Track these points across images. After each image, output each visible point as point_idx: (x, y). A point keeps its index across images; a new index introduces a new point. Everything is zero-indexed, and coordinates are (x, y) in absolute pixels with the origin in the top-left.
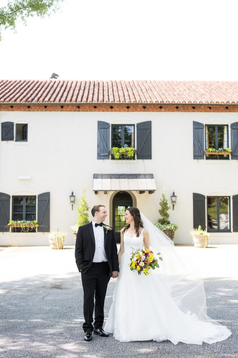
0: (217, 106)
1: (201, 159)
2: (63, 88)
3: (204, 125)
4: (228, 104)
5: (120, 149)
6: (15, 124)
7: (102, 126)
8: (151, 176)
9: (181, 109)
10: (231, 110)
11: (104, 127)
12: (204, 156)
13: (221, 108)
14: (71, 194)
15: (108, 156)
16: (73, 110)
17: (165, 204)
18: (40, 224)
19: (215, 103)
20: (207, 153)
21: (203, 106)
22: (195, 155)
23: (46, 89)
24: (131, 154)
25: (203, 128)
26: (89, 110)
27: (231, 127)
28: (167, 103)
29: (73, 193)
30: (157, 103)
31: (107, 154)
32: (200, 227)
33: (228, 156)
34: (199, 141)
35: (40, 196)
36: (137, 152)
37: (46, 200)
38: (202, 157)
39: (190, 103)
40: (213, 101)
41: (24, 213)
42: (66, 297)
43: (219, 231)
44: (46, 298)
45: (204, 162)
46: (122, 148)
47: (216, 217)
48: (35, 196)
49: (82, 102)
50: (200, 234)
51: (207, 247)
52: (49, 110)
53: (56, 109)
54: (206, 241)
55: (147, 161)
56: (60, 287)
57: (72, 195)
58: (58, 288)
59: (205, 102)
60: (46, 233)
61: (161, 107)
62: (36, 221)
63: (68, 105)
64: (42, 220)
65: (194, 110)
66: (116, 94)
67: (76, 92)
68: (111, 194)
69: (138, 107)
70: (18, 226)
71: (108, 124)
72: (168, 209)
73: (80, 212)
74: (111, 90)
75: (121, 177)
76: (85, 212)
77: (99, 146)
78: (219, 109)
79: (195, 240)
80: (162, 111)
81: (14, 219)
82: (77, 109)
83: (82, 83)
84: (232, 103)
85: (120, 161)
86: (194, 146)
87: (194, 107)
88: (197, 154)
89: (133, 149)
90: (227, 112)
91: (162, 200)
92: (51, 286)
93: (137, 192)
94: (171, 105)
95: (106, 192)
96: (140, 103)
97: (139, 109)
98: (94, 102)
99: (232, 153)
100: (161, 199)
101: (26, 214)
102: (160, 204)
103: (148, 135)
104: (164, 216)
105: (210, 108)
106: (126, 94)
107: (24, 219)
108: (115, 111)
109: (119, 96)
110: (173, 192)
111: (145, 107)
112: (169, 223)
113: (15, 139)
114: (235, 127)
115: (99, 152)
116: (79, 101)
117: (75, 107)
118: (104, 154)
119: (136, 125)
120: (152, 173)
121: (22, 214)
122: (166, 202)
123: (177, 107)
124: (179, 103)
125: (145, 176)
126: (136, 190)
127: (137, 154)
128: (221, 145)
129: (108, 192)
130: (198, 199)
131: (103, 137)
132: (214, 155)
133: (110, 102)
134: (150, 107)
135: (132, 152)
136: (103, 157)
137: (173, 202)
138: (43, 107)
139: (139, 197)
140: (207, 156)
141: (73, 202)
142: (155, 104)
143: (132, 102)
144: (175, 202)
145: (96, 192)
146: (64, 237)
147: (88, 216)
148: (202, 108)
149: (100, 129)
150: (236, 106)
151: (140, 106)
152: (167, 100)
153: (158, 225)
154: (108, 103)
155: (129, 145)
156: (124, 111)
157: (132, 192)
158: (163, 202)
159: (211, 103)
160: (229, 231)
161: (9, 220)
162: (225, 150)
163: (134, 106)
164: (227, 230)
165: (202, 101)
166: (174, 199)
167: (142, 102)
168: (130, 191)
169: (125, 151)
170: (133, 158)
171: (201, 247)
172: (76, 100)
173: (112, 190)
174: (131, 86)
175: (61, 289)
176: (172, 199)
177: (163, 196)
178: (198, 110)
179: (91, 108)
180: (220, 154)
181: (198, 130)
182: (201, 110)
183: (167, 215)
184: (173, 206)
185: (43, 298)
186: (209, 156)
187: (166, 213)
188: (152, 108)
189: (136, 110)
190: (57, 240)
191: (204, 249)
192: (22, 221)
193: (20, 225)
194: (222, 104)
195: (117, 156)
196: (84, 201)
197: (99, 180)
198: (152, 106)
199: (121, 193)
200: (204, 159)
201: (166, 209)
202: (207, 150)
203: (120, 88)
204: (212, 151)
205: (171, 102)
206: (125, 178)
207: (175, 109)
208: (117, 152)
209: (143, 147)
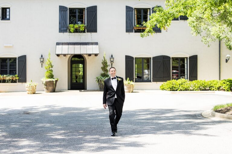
3: (134, 9)
5: (75, 26)
6: (1, 8)
8: (96, 44)
11: (63, 10)
12: (133, 30)
14: (41, 57)
15: (67, 30)
18: (20, 77)
22: (127, 29)
24: (82, 29)
25: (133, 11)
27: (152, 10)
31: (65, 29)
32: (128, 79)
34: (130, 20)
35: (19, 58)
36: (87, 27)
37: (24, 61)
38: (132, 31)
41: (8, 70)
43: (143, 81)
45: (133, 34)
46: (76, 24)
47: (142, 72)
48: (16, 58)
50: (127, 83)
51: (132, 92)
54: (132, 88)
55: (93, 34)
60: (24, 83)
68: (69, 56)
70: (4, 79)
71: (66, 8)
72: (107, 67)
73: (47, 69)
75: (76, 44)
76: (51, 69)
77: (60, 23)
85: (74, 33)
86: (126, 23)
88: (128, 29)
89: (84, 25)
91: (104, 60)
95: (65, 55)
100: (102, 60)
101: (10, 70)
102: (102, 63)
103: (95, 16)
104: (105, 71)
110: (111, 55)
112: (107, 76)
113: (1, 18)
115: (60, 28)
118: (63, 29)
119: (86, 9)
120: (97, 42)
121: (7, 70)
122: (106, 62)
125: (92, 44)
126: (87, 54)
127: (87, 29)
129: (66, 55)
130: (129, 60)
132: (140, 29)
135: (83, 27)
136: (63, 31)
137: (111, 62)
139: (88, 58)
140: (135, 30)
141: (43, 62)
144: (113, 62)
145: (58, 55)
146: (36, 86)
149: (61, 11)
153: (101, 77)
155: (82, 22)
157: (84, 55)
158: (104, 62)
160: (150, 81)
164: (148, 81)
168: (82, 54)
169: (78, 27)
170: (84, 32)
171: (128, 92)
173: (69, 54)
176: (111, 60)
177: (104, 58)
181: (129, 12)
183: (107, 71)
184: (112, 64)
186: (137, 30)
187: (106, 69)
190: (30, 88)
192: (7, 75)
195: (72, 29)
196: (49, 61)
197: (60, 46)
202: (136, 26)
204: (139, 26)
206: (78, 45)
208: (72, 28)
209: (91, 24)
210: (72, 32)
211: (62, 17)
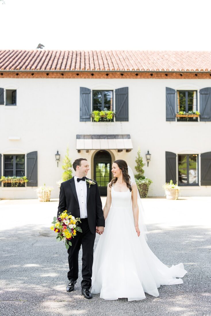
0: (187, 74)
1: (172, 121)
2: (48, 57)
3: (176, 91)
4: (197, 71)
5: (100, 112)
6: (5, 90)
7: (84, 91)
8: (128, 137)
9: (155, 76)
10: (200, 77)
11: (86, 92)
12: (175, 118)
13: (191, 75)
14: (56, 153)
15: (90, 118)
16: (57, 77)
17: (141, 162)
18: (29, 179)
19: (185, 71)
20: (179, 116)
21: (174, 74)
22: (167, 117)
23: (33, 58)
24: (110, 117)
25: (175, 94)
26: (72, 77)
27: (199, 92)
28: (143, 70)
29: (58, 152)
30: (133, 71)
31: (88, 117)
32: (171, 181)
33: (197, 118)
34: (171, 105)
35: (28, 154)
36: (115, 115)
37: (34, 159)
38: (174, 119)
39: (163, 71)
40: (184, 69)
41: (14, 170)
42: (53, 244)
43: (188, 184)
44: (35, 245)
45: (176, 124)
46: (102, 111)
47: (186, 172)
48: (24, 155)
49: (66, 70)
50: (171, 187)
51: (178, 199)
52: (36, 77)
53: (42, 76)
54: (177, 194)
55: (124, 123)
56: (48, 235)
57: (58, 154)
58: (46, 235)
59: (177, 70)
60: (34, 188)
61: (137, 74)
62: (25, 177)
63: (53, 72)
64: (31, 177)
65: (166, 77)
66: (96, 62)
67: (60, 61)
68: (92, 153)
69: (116, 74)
70: (9, 182)
71: (89, 90)
72: (143, 166)
73: (64, 169)
74: (91, 59)
75: (101, 137)
76: (69, 169)
77: (81, 110)
78: (189, 76)
79: (168, 193)
80: (138, 78)
81: (5, 175)
82: (61, 76)
83: (66, 53)
84: (201, 70)
85: (99, 123)
86: (166, 109)
87: (167, 74)
88: (169, 117)
89: (112, 112)
90: (196, 78)
91: (138, 157)
92: (39, 234)
93: (116, 151)
94: (146, 73)
95: (88, 151)
96: (118, 70)
97: (118, 76)
98: (76, 70)
99: (200, 116)
100: (136, 157)
101: (17, 171)
102: (136, 161)
103: (126, 100)
104: (140, 172)
105: (181, 75)
106: (105, 62)
107: (14, 175)
108: (96, 78)
109: (99, 64)
110: (147, 151)
111: (123, 74)
112: (144, 178)
113: (5, 103)
114: (203, 93)
115: (81, 115)
116: (63, 69)
117: (59, 75)
118: (85, 117)
119: (114, 91)
120: (128, 134)
121: (13, 171)
122: (141, 159)
123: (152, 74)
124: (153, 71)
125: (123, 136)
126: (115, 149)
127: (116, 117)
128: (191, 108)
129: (89, 151)
130: (170, 156)
131: (85, 101)
133: (91, 70)
134: (127, 74)
135: (111, 115)
136: (84, 120)
137: (147, 159)
138: (31, 75)
139: (118, 155)
140: (178, 118)
141: (58, 160)
142: (131, 72)
143: (111, 70)
144: (150, 159)
145: (79, 151)
146: (50, 191)
147: (72, 173)
148: (174, 75)
149: (82, 94)
150: (204, 74)
151: (118, 73)
152: (142, 68)
154: (89, 70)
155: (109, 108)
156: (104, 78)
157: (111, 150)
158: (138, 159)
159: (182, 70)
160: (198, 185)
161: (1, 176)
162: (194, 113)
163: (112, 74)
164: (195, 184)
165: (174, 69)
166: (148, 156)
167: (120, 70)
168: (109, 150)
169: (105, 114)
170: (112, 120)
171: (172, 199)
172: (60, 68)
173: (93, 148)
174: (110, 55)
175: (48, 237)
176: (146, 157)
178: (170, 77)
179: (74, 75)
180: (190, 116)
181: (171, 95)
182: (173, 77)
183: (142, 171)
184: (148, 163)
185: (33, 244)
186: (180, 119)
187: (141, 169)
188: (129, 75)
189: (115, 77)
190: (43, 194)
191: (175, 200)
192: (13, 177)
193: (11, 181)
194: (192, 71)
195: (97, 118)
196: (67, 158)
197: (82, 140)
198: (129, 73)
199: (101, 152)
200: (175, 121)
201: (141, 165)
202: (179, 113)
203: (100, 57)
204: (183, 113)
205: (146, 70)
206: (104, 138)
207: (150, 76)
208: (97, 115)
209: (121, 111)
210: (96, 121)
211: (84, 101)
